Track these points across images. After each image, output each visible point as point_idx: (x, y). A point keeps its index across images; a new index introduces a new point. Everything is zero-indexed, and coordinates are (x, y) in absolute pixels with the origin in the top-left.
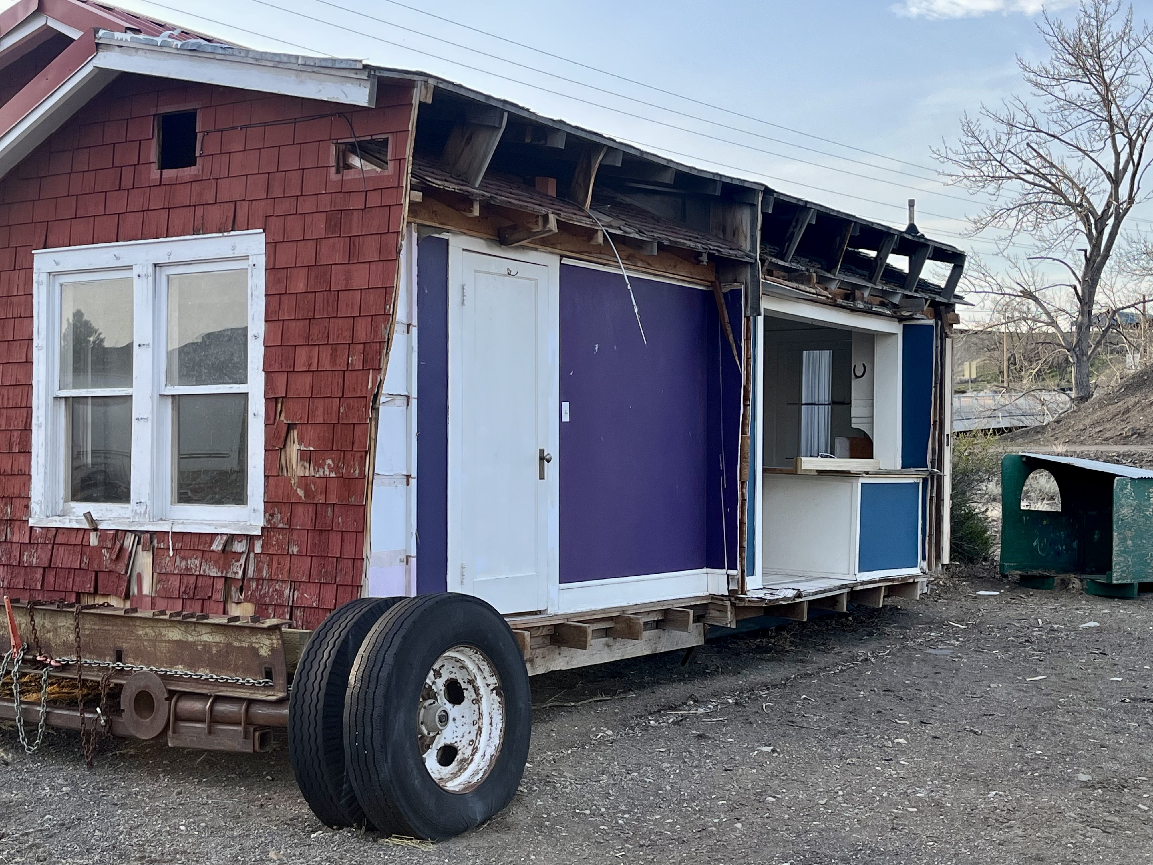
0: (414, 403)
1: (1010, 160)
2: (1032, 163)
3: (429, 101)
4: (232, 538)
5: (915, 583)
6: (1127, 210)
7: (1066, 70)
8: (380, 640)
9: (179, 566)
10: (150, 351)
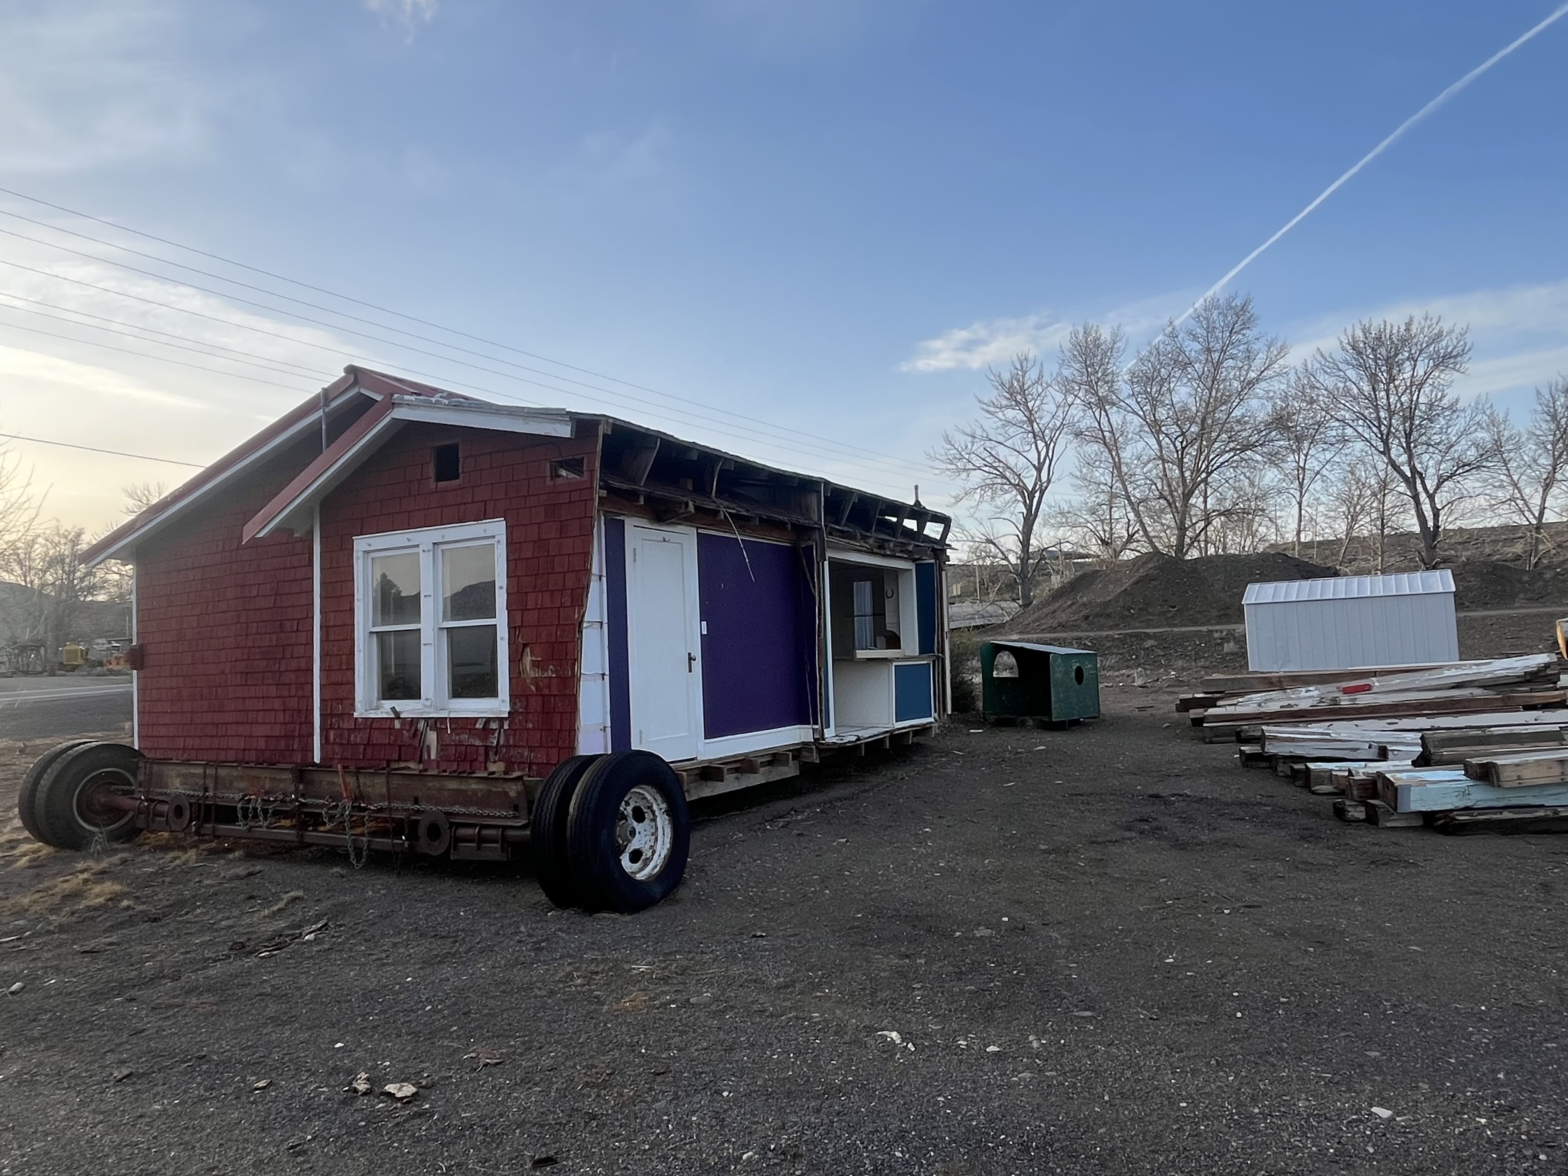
0: (605, 626)
1: (974, 458)
2: (987, 459)
3: (609, 433)
4: (488, 720)
5: (931, 727)
6: (1046, 488)
7: (1005, 402)
8: (589, 783)
9: (455, 740)
10: (431, 599)
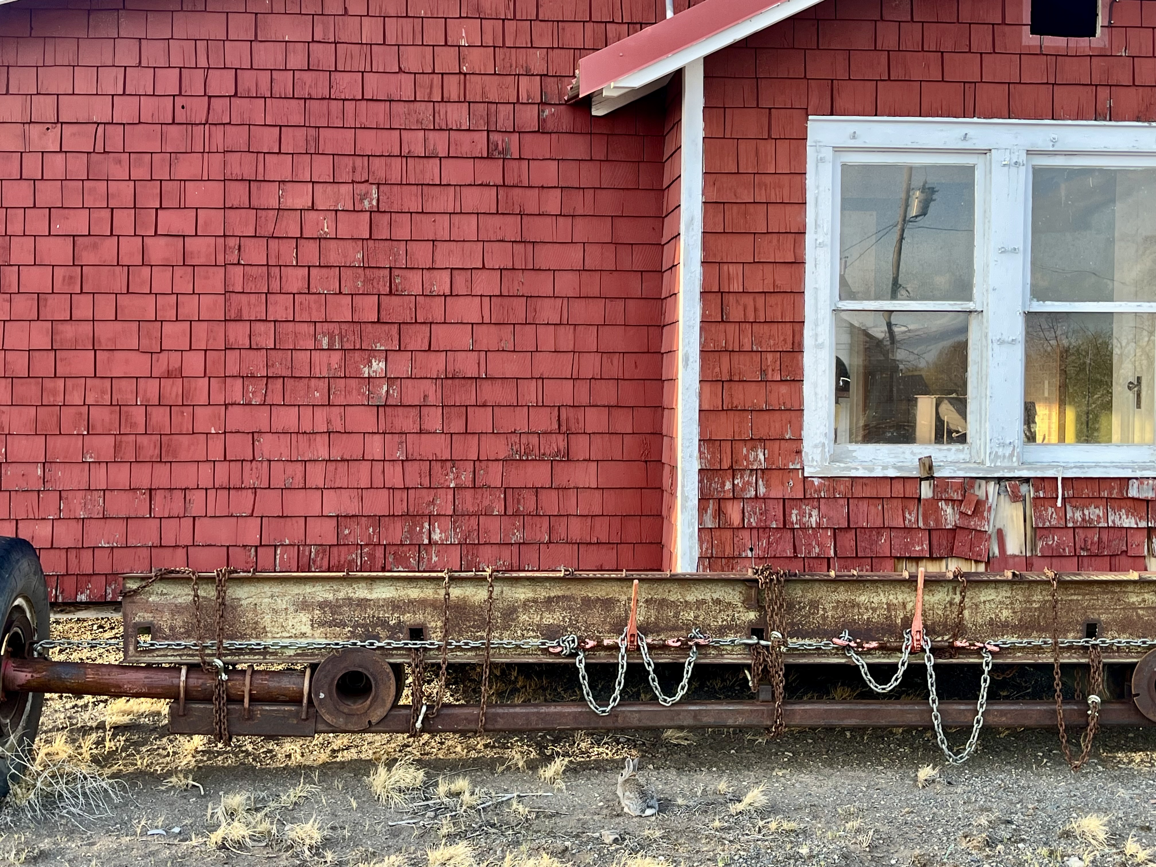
9: (1073, 518)
10: (1020, 257)
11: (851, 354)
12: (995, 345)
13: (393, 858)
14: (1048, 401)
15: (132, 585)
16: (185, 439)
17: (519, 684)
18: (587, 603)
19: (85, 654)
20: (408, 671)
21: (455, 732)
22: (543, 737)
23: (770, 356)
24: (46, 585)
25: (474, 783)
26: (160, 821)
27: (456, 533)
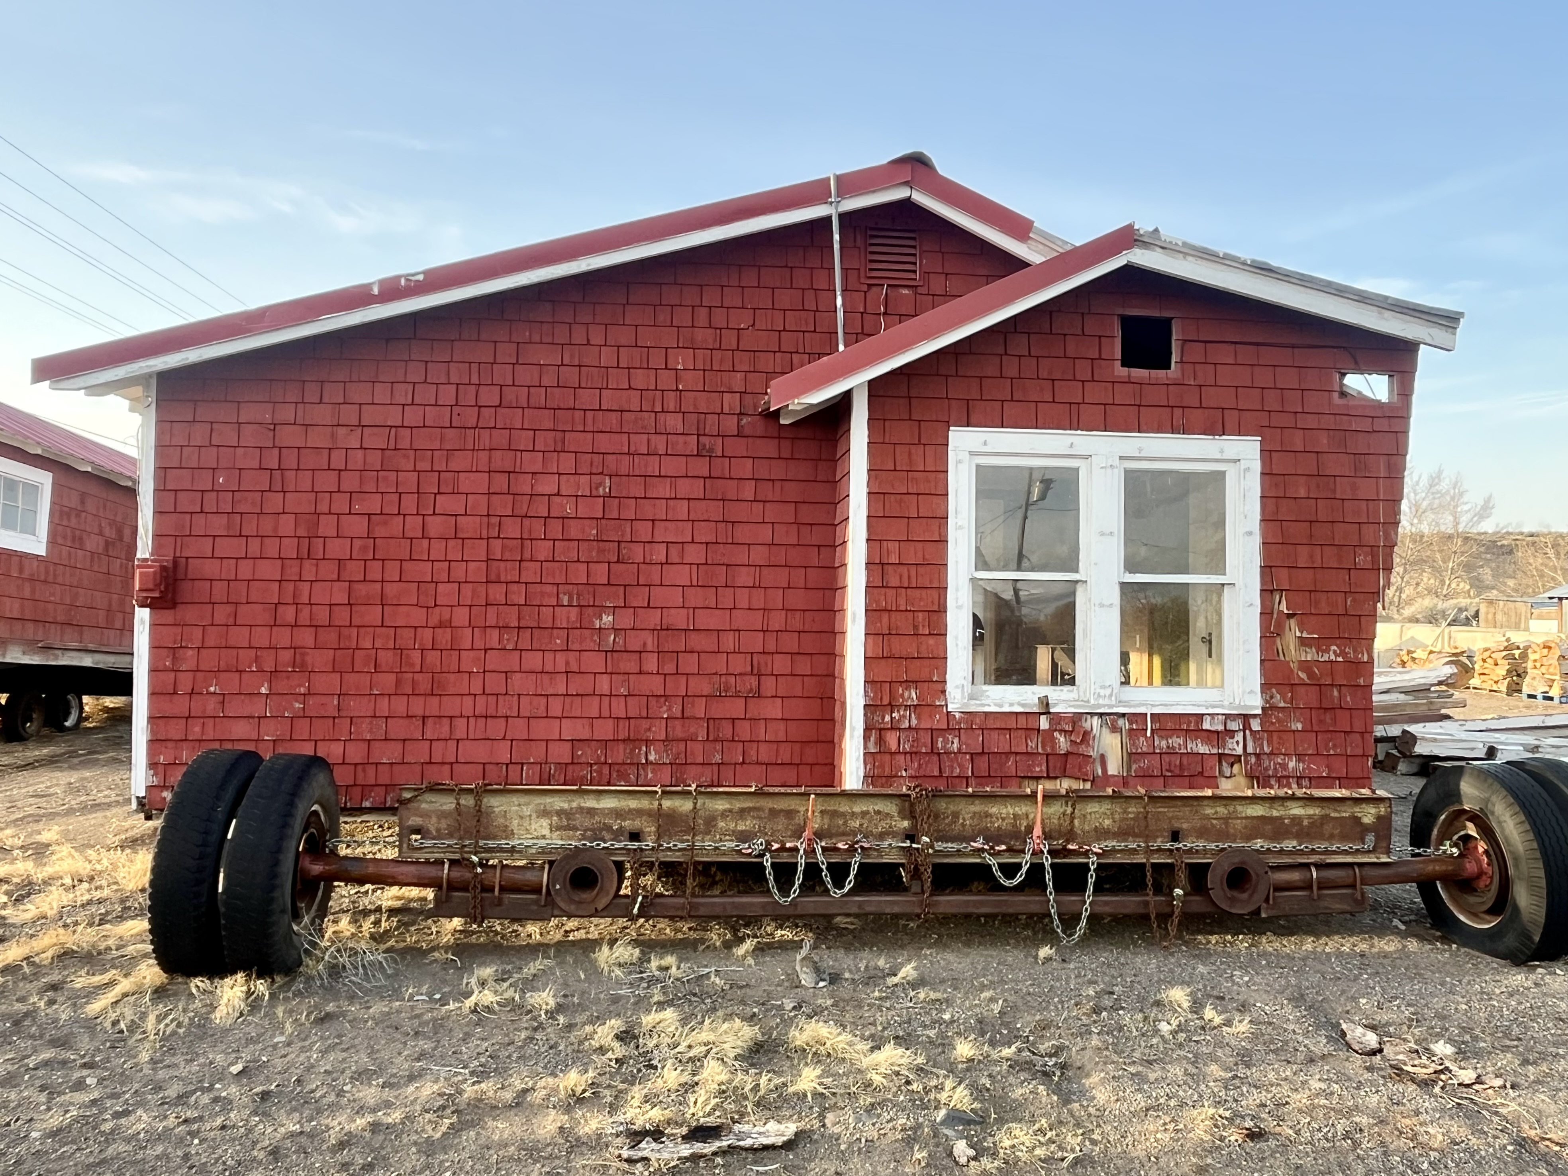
9: (1159, 745)
10: (1115, 539)
11: (985, 610)
12: (1097, 608)
13: (613, 1021)
14: (1138, 650)
15: (407, 795)
16: (452, 677)
17: (717, 878)
18: (774, 813)
19: (368, 848)
20: (628, 866)
21: (664, 917)
22: (737, 922)
23: (920, 615)
24: (337, 793)
25: (681, 960)
26: (424, 989)
27: (668, 755)
